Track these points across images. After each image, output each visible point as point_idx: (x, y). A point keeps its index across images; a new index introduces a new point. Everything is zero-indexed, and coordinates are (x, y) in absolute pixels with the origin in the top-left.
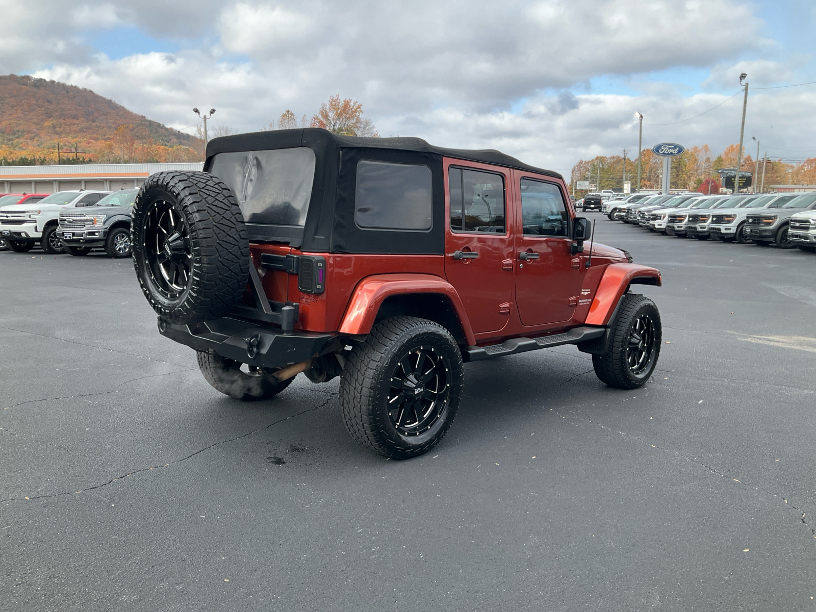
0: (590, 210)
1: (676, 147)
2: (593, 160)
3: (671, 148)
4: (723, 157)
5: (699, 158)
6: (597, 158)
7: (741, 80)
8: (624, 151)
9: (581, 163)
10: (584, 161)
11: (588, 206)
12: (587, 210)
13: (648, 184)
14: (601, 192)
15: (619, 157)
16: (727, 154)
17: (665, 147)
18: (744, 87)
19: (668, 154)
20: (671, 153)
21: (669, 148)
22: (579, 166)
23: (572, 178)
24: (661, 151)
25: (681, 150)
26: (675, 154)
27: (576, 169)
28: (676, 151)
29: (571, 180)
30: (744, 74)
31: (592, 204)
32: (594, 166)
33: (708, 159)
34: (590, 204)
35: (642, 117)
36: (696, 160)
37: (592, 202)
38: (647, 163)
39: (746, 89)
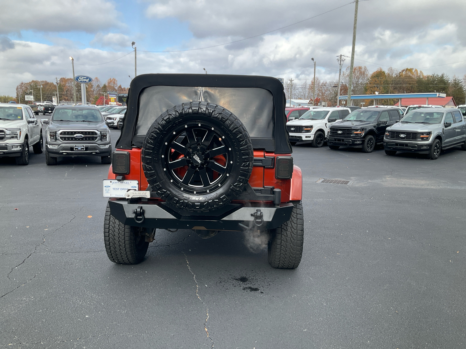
0: (48, 114)
1: (87, 78)
2: (30, 82)
3: (85, 79)
4: (107, 85)
5: (94, 84)
6: (33, 81)
7: (132, 45)
8: (56, 79)
9: (22, 84)
10: (24, 83)
11: (47, 111)
12: (46, 114)
13: (66, 99)
14: (44, 103)
15: (46, 81)
16: (109, 83)
17: (82, 78)
18: (134, 49)
19: (83, 82)
20: (85, 82)
21: (84, 79)
22: (21, 85)
23: (17, 93)
24: (79, 80)
25: (90, 80)
26: (87, 82)
27: (19, 88)
28: (88, 80)
29: (16, 94)
30: (134, 42)
31: (50, 110)
32: (31, 86)
33: (98, 86)
34: (49, 110)
35: (73, 59)
36: (92, 86)
37: (50, 109)
38: (64, 86)
39: (135, 51)
